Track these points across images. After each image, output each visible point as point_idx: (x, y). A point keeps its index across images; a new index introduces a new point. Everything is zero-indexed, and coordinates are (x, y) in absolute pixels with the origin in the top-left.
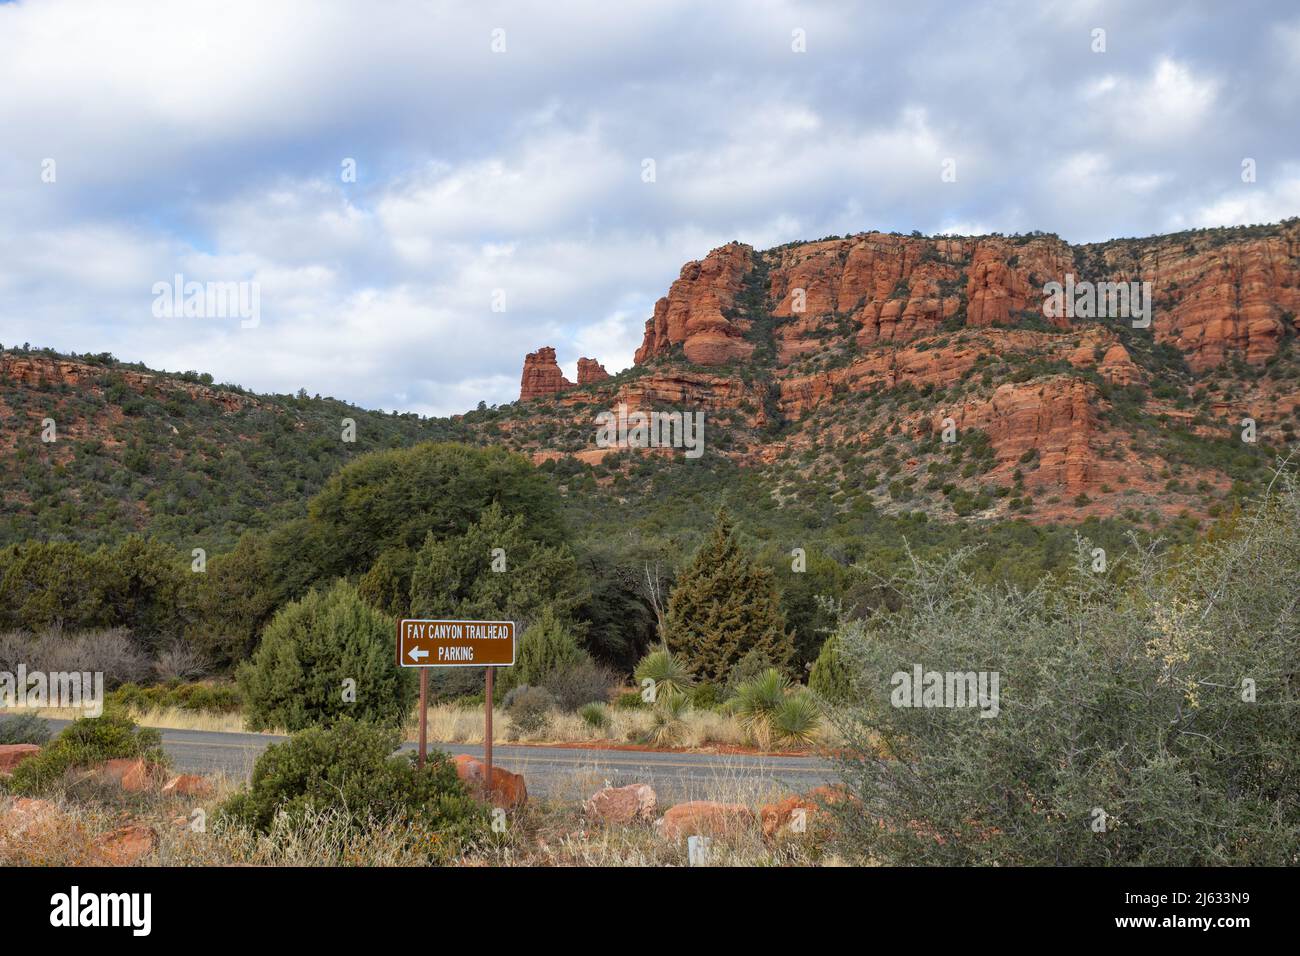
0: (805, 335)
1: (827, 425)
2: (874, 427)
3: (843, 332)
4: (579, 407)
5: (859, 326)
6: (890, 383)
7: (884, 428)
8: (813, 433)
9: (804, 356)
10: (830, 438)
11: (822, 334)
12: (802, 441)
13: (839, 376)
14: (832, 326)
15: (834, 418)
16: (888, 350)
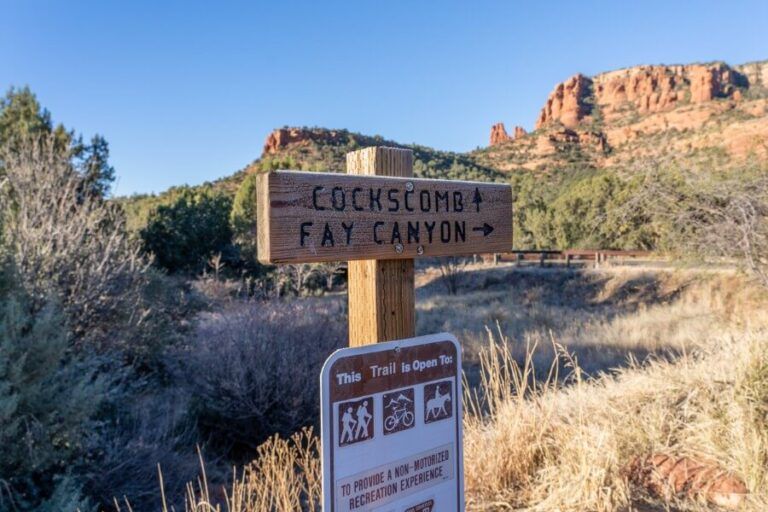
0: (614, 111)
1: (636, 148)
2: (661, 148)
3: (632, 108)
4: (522, 146)
5: (639, 106)
6: (663, 127)
7: (665, 148)
8: (630, 151)
9: (615, 120)
10: (639, 153)
11: (622, 110)
12: (625, 156)
13: (636, 127)
14: (626, 107)
15: (638, 145)
16: (661, 115)
